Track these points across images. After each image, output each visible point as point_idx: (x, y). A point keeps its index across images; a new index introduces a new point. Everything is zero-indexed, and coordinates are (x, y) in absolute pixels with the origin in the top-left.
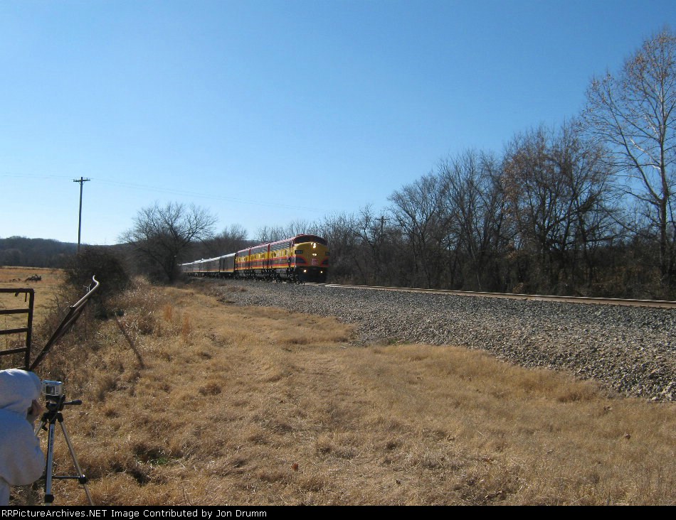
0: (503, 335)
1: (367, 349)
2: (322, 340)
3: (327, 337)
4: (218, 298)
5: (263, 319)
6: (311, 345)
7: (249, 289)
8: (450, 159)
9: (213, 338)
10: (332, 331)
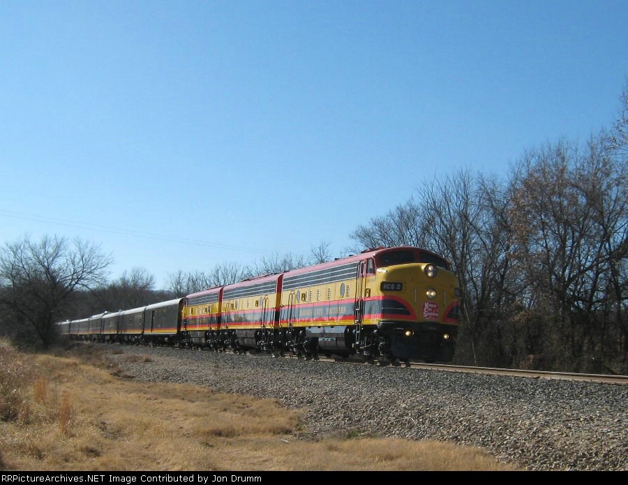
0: (505, 426)
1: (318, 445)
2: (256, 431)
3: (262, 427)
4: (111, 371)
5: (174, 401)
6: (241, 437)
7: (155, 357)
8: (436, 184)
9: (103, 426)
10: (270, 419)
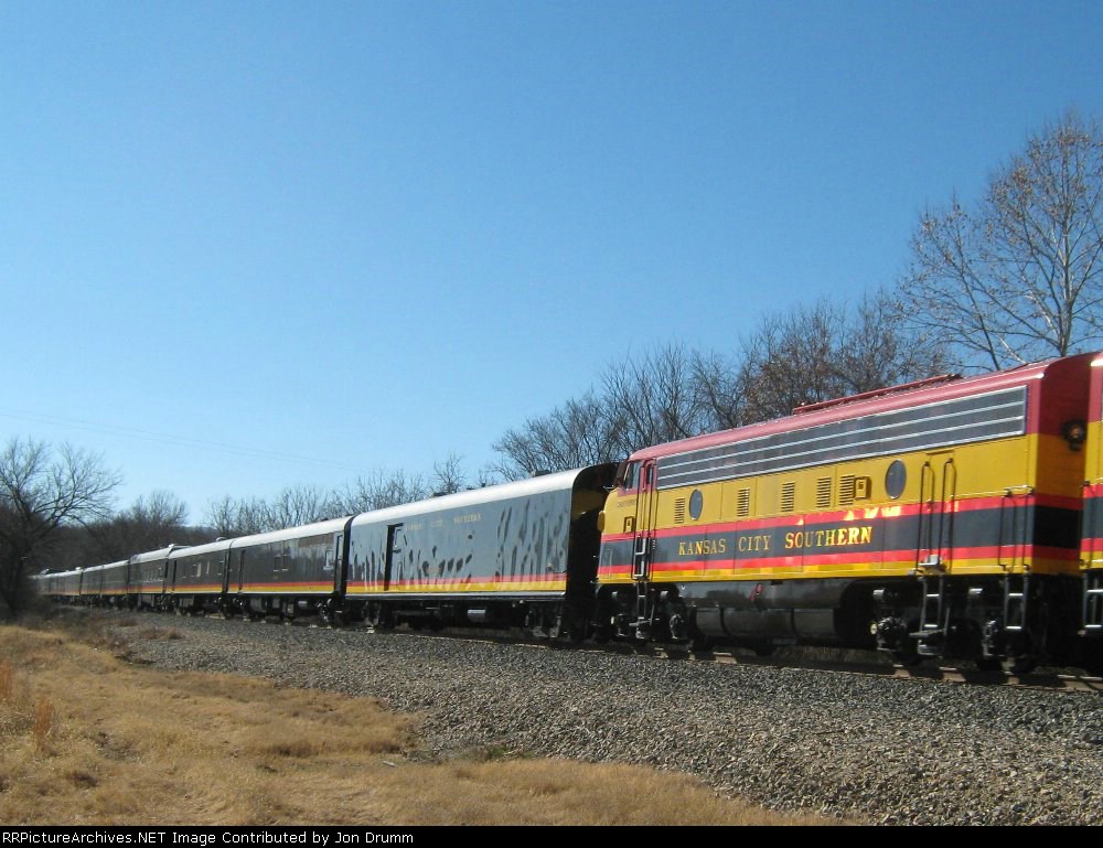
0: (730, 741)
1: (441, 769)
2: (344, 748)
3: (355, 741)
4: (117, 652)
5: (217, 699)
6: (321, 758)
7: (186, 632)
8: (629, 366)
9: (102, 739)
10: (367, 729)
